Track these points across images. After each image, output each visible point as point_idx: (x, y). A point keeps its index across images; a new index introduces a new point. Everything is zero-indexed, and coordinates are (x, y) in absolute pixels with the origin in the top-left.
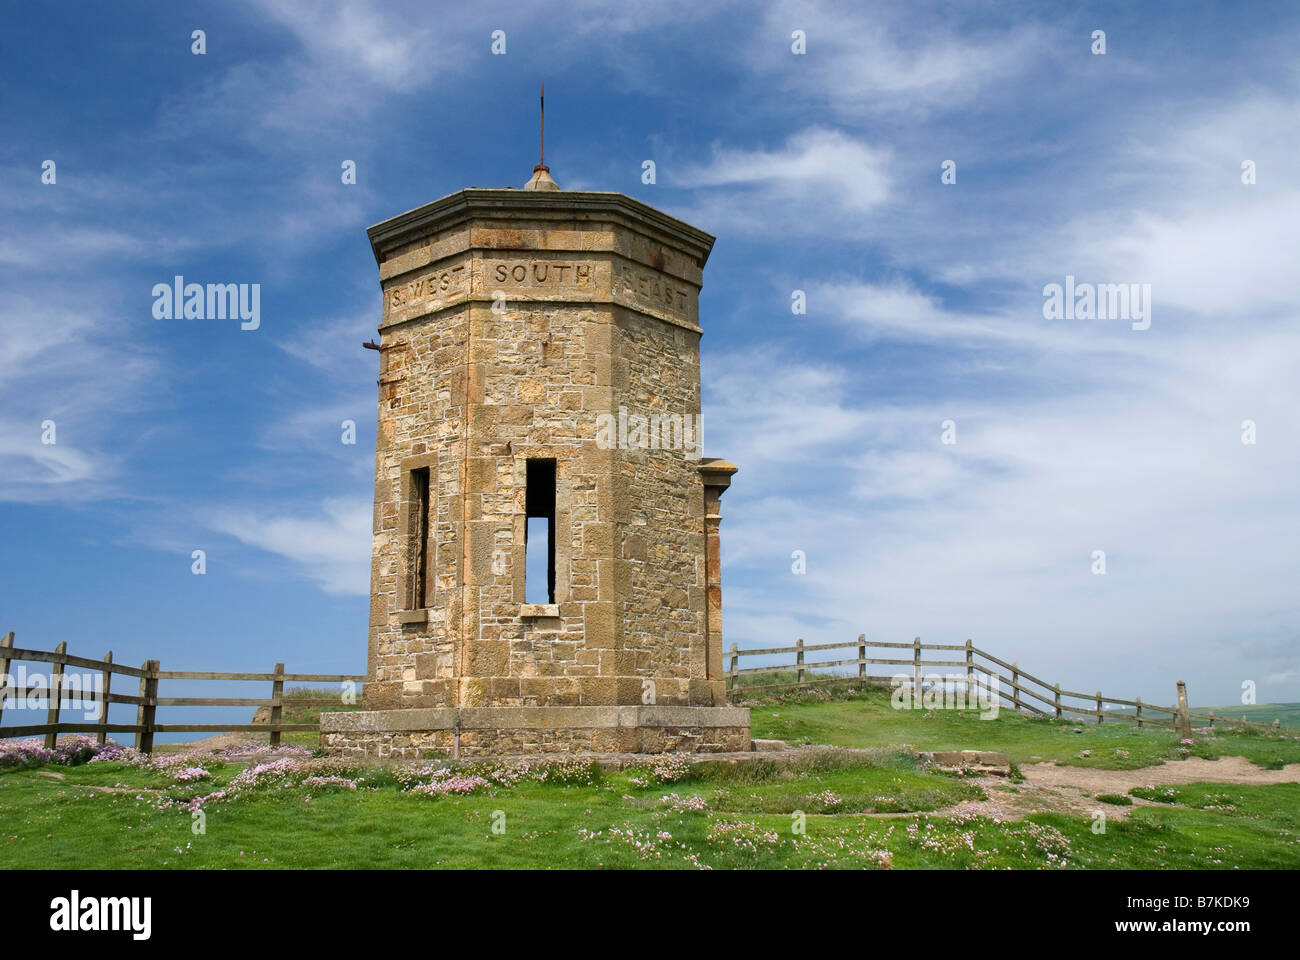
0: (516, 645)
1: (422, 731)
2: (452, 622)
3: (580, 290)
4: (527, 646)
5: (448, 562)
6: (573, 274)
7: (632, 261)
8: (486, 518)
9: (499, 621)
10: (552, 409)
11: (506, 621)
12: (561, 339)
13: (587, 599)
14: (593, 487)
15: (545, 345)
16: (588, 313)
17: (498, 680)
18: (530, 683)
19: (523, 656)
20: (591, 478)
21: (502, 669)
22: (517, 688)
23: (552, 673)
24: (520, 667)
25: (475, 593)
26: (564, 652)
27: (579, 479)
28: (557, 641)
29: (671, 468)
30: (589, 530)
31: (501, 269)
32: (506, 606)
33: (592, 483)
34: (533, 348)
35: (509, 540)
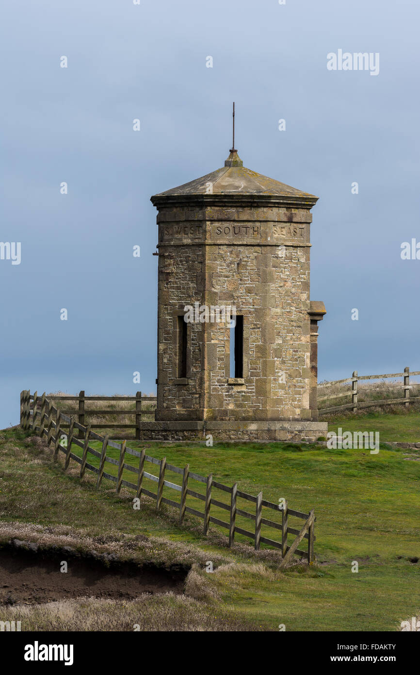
0: (226, 395)
1: (190, 430)
2: (199, 385)
3: (254, 239)
4: (231, 396)
5: (197, 360)
6: (251, 231)
7: (277, 221)
8: (213, 342)
9: (219, 385)
10: (241, 293)
11: (223, 385)
12: (246, 261)
13: (256, 376)
14: (259, 328)
15: (238, 264)
16: (257, 248)
17: (219, 410)
18: (232, 411)
19: (229, 400)
20: (258, 324)
21: (221, 405)
22: (227, 413)
23: (242, 407)
24: (228, 404)
25: (209, 374)
26: (246, 398)
27: (253, 325)
28: (243, 394)
29: (294, 314)
30: (257, 346)
31: (219, 228)
32: (222, 378)
33: (258, 326)
34: (233, 266)
35: (223, 351)
